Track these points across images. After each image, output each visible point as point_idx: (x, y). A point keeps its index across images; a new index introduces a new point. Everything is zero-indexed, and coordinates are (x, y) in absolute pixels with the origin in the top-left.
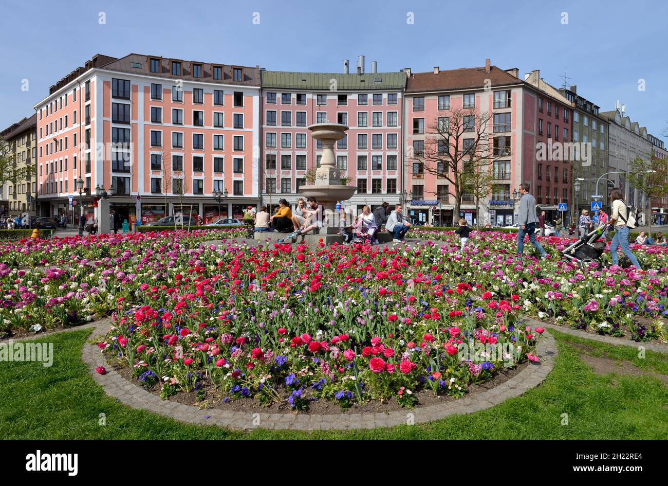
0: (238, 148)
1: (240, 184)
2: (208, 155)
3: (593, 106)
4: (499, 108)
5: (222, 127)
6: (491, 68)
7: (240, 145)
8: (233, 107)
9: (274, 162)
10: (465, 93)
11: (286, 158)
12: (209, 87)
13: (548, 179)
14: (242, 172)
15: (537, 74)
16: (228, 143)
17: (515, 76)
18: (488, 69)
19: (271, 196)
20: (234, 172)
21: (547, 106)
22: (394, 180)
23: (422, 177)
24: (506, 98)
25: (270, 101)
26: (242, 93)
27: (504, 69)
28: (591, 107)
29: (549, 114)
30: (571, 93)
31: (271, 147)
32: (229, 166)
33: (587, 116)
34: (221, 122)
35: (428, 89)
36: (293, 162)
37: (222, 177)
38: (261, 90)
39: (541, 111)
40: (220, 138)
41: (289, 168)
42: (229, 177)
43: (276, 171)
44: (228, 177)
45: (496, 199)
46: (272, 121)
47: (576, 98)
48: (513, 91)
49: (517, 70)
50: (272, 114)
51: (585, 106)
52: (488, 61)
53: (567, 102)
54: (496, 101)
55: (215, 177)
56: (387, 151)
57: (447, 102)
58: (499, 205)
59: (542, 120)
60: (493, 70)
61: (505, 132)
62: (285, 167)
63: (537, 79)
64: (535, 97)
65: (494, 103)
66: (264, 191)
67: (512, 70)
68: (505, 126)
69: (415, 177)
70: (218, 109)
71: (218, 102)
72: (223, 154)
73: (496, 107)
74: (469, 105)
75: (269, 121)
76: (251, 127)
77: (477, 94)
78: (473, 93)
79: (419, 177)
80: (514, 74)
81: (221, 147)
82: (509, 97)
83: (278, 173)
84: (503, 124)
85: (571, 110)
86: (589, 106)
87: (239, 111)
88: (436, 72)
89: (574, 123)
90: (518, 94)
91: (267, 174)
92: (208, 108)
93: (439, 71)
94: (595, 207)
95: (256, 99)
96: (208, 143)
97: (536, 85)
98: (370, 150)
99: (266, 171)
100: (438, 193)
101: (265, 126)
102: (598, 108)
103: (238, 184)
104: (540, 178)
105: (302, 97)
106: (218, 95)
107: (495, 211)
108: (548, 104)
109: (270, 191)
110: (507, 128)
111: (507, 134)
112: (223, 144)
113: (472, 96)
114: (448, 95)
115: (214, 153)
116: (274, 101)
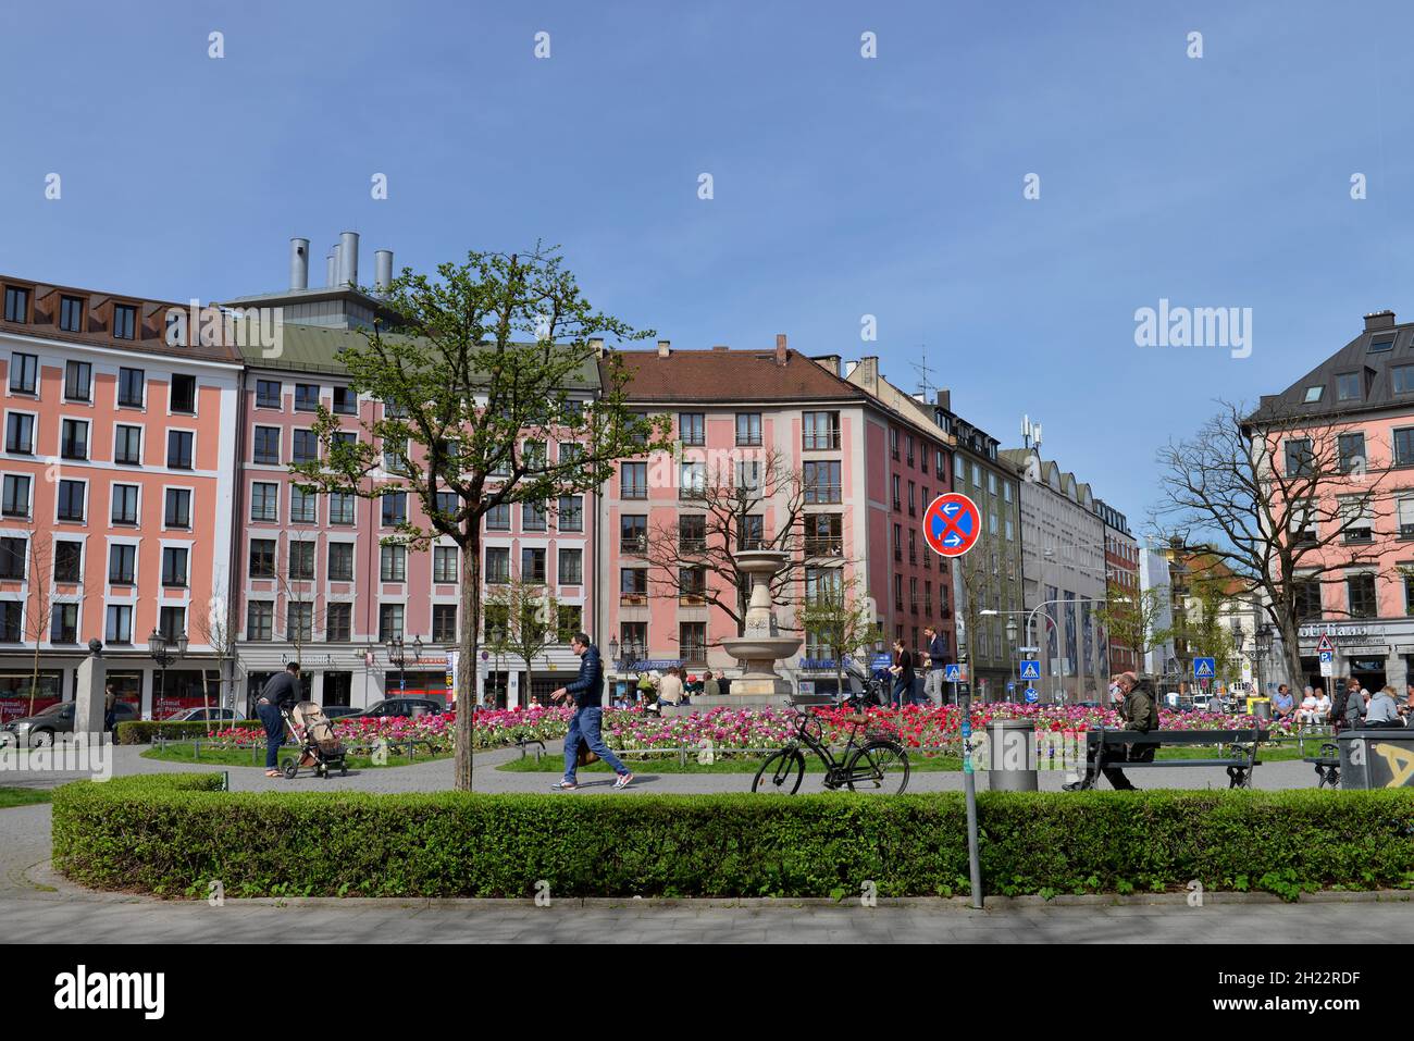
0: (176, 521)
1: (178, 619)
2: (97, 539)
3: (986, 440)
4: (815, 449)
5: (136, 463)
6: (789, 354)
7: (182, 514)
8: (169, 412)
9: (269, 558)
10: (739, 412)
11: (302, 549)
12: (107, 359)
13: (914, 610)
14: (183, 585)
15: (874, 366)
16: (150, 507)
17: (834, 371)
18: (782, 357)
20: (164, 584)
21: (905, 446)
23: (643, 602)
24: (829, 428)
25: (265, 402)
26: (193, 378)
27: (809, 354)
28: (983, 444)
29: (911, 463)
30: (942, 411)
31: (262, 519)
32: (148, 568)
33: (977, 463)
34: (133, 450)
35: (656, 396)
36: (320, 561)
37: (130, 598)
38: (244, 375)
39: (896, 456)
40: (130, 492)
41: (309, 575)
42: (149, 598)
44: (147, 598)
45: (815, 656)
46: (267, 452)
47: (954, 424)
48: (844, 414)
49: (838, 358)
50: (268, 436)
51: (972, 441)
52: (782, 339)
53: (941, 434)
54: (808, 434)
55: (110, 597)
57: (698, 429)
58: (823, 669)
59: (898, 477)
60: (792, 360)
61: (830, 503)
62: (301, 571)
63: (874, 375)
64: (885, 426)
65: (804, 437)
66: (243, 636)
67: (827, 358)
68: (829, 491)
69: (627, 602)
70: (130, 418)
71: (130, 400)
72: (137, 534)
73: (808, 447)
74: (749, 438)
75: (261, 454)
76: (214, 467)
77: (765, 416)
78: (759, 412)
79: (636, 602)
80: (831, 367)
81: (130, 517)
82: (836, 425)
83: (273, 590)
84: (826, 485)
85: (949, 451)
86: (978, 441)
87: (182, 424)
88: (664, 352)
89: (956, 481)
90: (854, 422)
91: (251, 591)
92: (103, 413)
93: (671, 352)
94: (1027, 672)
95: (229, 399)
96: (98, 504)
97: (871, 390)
98: (516, 534)
99: (248, 581)
100: (683, 642)
101: (249, 465)
102: (996, 443)
103: (171, 615)
104: (899, 607)
105: (348, 398)
106: (131, 381)
107: (813, 684)
108: (908, 440)
109: (257, 635)
110: (833, 495)
111: (833, 509)
112: (139, 509)
113: (755, 419)
114: (702, 412)
115: (111, 532)
116: (275, 403)
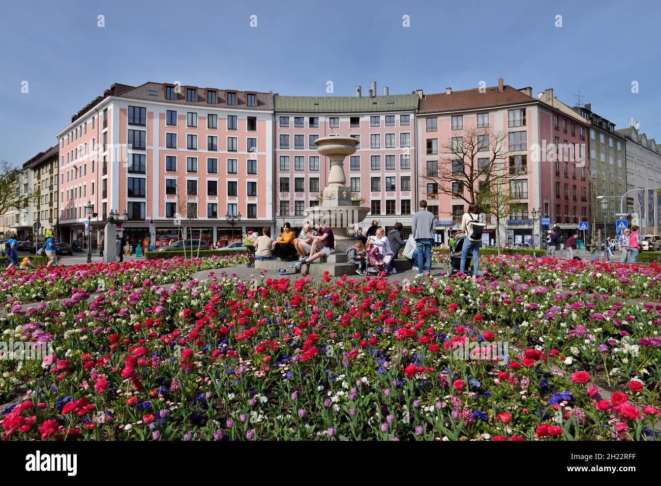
0: (252, 172)
1: (254, 208)
2: (222, 179)
3: (609, 124)
4: (514, 127)
5: (236, 151)
6: (504, 87)
7: (254, 169)
8: (247, 131)
9: (287, 184)
10: (478, 113)
11: (299, 180)
12: (223, 113)
13: (566, 198)
14: (256, 196)
15: (551, 93)
16: (242, 167)
17: (529, 94)
18: (501, 89)
19: (284, 219)
20: (248, 195)
21: (563, 124)
22: (409, 201)
23: (437, 197)
24: (521, 116)
25: (283, 125)
26: (255, 118)
27: (517, 89)
28: (607, 125)
29: (565, 132)
30: (586, 111)
31: (284, 170)
32: (242, 189)
33: (603, 133)
34: (234, 146)
35: (441, 110)
36: (306, 185)
37: (236, 200)
38: (274, 114)
39: (557, 128)
40: (234, 162)
41: (302, 190)
43: (289, 194)
44: (242, 200)
45: (514, 218)
46: (284, 144)
47: (591, 116)
48: (528, 109)
49: (531, 88)
50: (284, 137)
51: (601, 124)
52: (501, 80)
53: (584, 120)
54: (511, 120)
55: (229, 200)
56: (401, 172)
57: (460, 123)
58: (517, 224)
59: (558, 138)
60: (506, 89)
61: (521, 150)
62: (299, 189)
63: (551, 97)
64: (551, 115)
65: (509, 121)
66: (278, 214)
67: (525, 89)
68: (521, 145)
69: (430, 197)
70: (232, 134)
71: (232, 127)
72: (237, 177)
73: (511, 126)
74: (483, 124)
75: (282, 145)
76: (265, 151)
77: (491, 114)
78: (487, 112)
79: (433, 197)
80: (527, 93)
81: (234, 171)
82: (524, 115)
83: (291, 196)
84: (519, 143)
85: (587, 127)
86: (604, 124)
87: (252, 135)
88: (449, 92)
89: (591, 141)
90: (533, 112)
91: (281, 197)
92: (222, 133)
93: (451, 92)
94: (620, 226)
95: (269, 124)
96: (223, 167)
97: (550, 103)
98: (383, 171)
99: (279, 194)
100: (454, 214)
101: (278, 149)
102: (613, 125)
103: (251, 207)
104: (558, 196)
105: (315, 121)
106: (232, 119)
107: (513, 231)
108: (564, 122)
109: (284, 213)
110: (523, 146)
111: (524, 153)
112: (237, 168)
113: (486, 116)
114: (461, 115)
115: (227, 177)
116: (287, 125)
